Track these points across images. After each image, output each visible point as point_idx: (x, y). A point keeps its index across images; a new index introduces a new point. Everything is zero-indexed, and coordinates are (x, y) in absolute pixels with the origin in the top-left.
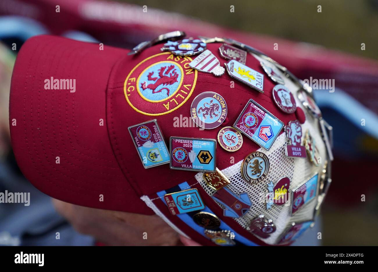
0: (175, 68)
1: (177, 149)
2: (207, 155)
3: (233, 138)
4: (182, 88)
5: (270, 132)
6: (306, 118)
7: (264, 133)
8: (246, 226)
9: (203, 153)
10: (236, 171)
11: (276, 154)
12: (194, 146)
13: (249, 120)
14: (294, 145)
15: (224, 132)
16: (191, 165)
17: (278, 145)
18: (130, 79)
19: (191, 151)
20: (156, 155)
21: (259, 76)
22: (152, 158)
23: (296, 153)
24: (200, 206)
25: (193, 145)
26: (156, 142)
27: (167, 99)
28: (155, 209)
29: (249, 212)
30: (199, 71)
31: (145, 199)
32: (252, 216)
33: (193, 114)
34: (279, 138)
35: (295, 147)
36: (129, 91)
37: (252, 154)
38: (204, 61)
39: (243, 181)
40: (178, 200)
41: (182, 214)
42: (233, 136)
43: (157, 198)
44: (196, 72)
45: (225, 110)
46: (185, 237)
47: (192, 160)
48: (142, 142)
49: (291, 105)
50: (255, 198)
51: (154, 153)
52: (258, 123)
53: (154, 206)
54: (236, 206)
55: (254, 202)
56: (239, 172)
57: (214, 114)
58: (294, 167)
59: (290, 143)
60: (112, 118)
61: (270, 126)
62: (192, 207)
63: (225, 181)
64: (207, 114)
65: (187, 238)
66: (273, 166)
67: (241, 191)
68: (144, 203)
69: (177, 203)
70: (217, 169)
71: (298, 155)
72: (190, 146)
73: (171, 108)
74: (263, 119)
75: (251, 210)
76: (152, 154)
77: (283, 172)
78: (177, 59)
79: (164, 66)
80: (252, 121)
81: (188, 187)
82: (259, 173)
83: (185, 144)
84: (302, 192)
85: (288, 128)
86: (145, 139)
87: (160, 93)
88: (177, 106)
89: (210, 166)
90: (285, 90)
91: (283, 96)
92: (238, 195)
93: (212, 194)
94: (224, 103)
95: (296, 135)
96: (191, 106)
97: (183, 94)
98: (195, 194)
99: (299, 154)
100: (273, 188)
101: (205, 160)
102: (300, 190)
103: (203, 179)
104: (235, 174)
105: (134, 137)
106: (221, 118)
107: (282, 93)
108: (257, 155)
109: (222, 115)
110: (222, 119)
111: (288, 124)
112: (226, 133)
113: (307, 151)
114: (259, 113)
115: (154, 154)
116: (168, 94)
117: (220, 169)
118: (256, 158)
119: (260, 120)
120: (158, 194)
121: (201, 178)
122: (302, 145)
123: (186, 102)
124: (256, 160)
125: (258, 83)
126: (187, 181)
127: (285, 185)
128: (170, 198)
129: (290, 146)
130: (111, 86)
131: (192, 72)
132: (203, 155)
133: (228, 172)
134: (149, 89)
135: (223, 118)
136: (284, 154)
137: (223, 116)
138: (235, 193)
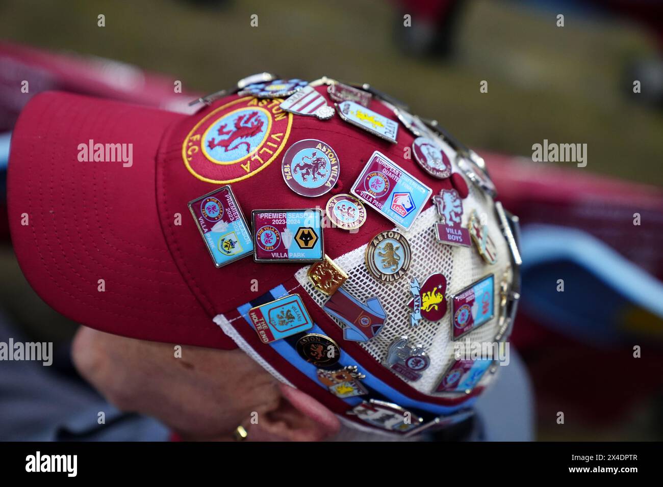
0: (259, 114)
1: (263, 229)
2: (309, 235)
3: (350, 211)
4: (270, 139)
5: (409, 202)
6: (470, 190)
7: (399, 203)
8: (382, 358)
9: (303, 232)
10: (357, 260)
11: (422, 238)
12: (288, 222)
13: (375, 183)
14: (450, 225)
15: (335, 201)
16: (285, 253)
17: (424, 224)
18: (191, 138)
19: (285, 230)
20: (232, 244)
21: (391, 123)
22: (226, 249)
23: (453, 237)
24: (306, 324)
25: (287, 220)
26: (231, 221)
27: (246, 157)
28: (237, 338)
29: (383, 331)
30: (294, 115)
31: (221, 320)
32: (389, 340)
33: (286, 174)
34: (426, 214)
35: (451, 227)
36: (190, 153)
37: (382, 234)
38: (302, 100)
39: (370, 278)
40: (271, 317)
41: (279, 341)
42: (350, 208)
43: (238, 318)
44: (291, 117)
45: (336, 167)
46: (288, 385)
47: (287, 245)
48: (210, 224)
49: (442, 167)
50: (391, 308)
51: (229, 240)
52: (389, 187)
53: (235, 331)
54: (362, 322)
55: (390, 314)
56: (363, 262)
57: (319, 174)
58: (452, 262)
59: (443, 221)
60: (165, 195)
61: (409, 193)
62: (294, 326)
63: (340, 276)
64: (308, 173)
65: (291, 387)
66: (417, 256)
67: (368, 295)
68: (218, 328)
69: (270, 323)
70: (327, 257)
71: (457, 240)
72: (282, 222)
73: (252, 169)
74: (396, 182)
75: (386, 328)
76: (226, 242)
77: (435, 267)
78: (263, 103)
79: (242, 115)
80: (380, 185)
81: (285, 293)
82: (396, 265)
83: (275, 219)
84: (467, 302)
85: (438, 199)
86: (213, 219)
87: (236, 150)
88: (261, 165)
89: (316, 252)
90: (432, 146)
91: (429, 153)
92: (364, 302)
93: (323, 304)
94: (334, 158)
95: (453, 211)
96: (283, 162)
97: (270, 148)
98: (296, 303)
99: (459, 239)
100: (419, 289)
101: (306, 243)
102: (464, 298)
103: (308, 281)
104: (357, 265)
105: (198, 218)
106: (330, 180)
107: (428, 149)
108: (389, 236)
109: (332, 174)
110: (332, 182)
111: (439, 194)
112: (339, 204)
113: (472, 236)
114: (391, 173)
115: (229, 243)
116: (248, 150)
117: (333, 259)
118: (388, 241)
119: (393, 183)
120: (240, 309)
121: (304, 278)
122: (463, 225)
123: (275, 159)
124: (388, 243)
125: (388, 131)
126: (282, 284)
127: (438, 287)
128: (259, 314)
129: (444, 225)
130: (163, 150)
131: (285, 117)
132: (303, 235)
133: (345, 262)
134: (220, 147)
135: (334, 180)
136: (435, 239)
137: (333, 177)
138: (359, 298)
